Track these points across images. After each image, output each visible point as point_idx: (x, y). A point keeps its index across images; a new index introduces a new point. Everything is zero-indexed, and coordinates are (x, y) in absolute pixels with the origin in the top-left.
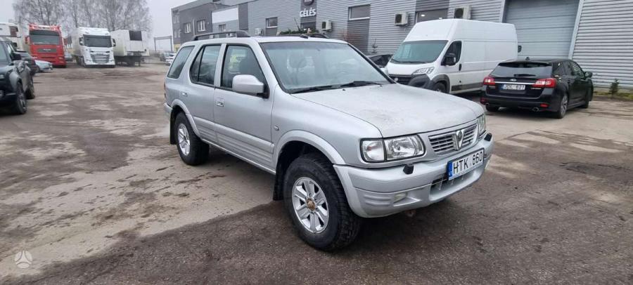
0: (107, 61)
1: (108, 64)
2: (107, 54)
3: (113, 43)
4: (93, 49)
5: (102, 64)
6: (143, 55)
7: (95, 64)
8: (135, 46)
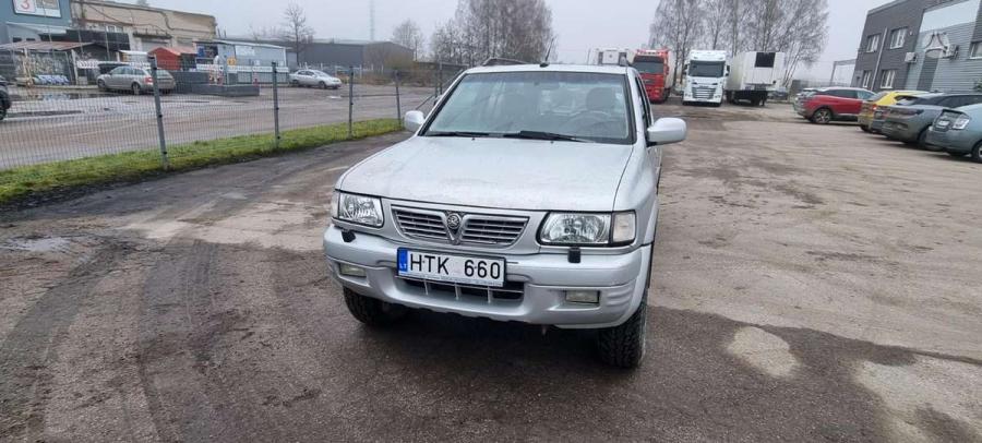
0: (711, 97)
1: (711, 101)
2: (713, 87)
3: (726, 72)
4: (697, 79)
5: (703, 100)
6: (768, 89)
7: (694, 100)
8: (762, 76)
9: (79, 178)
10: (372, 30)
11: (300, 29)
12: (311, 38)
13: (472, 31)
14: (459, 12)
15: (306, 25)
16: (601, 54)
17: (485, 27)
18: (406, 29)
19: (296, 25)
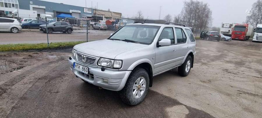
4: (259, 34)
5: (260, 41)
9: (70, 45)
10: (160, 17)
11: (140, 16)
12: (143, 19)
13: (185, 17)
14: (182, 12)
15: (142, 15)
16: (223, 25)
17: (189, 16)
18: (168, 17)
19: (140, 15)
